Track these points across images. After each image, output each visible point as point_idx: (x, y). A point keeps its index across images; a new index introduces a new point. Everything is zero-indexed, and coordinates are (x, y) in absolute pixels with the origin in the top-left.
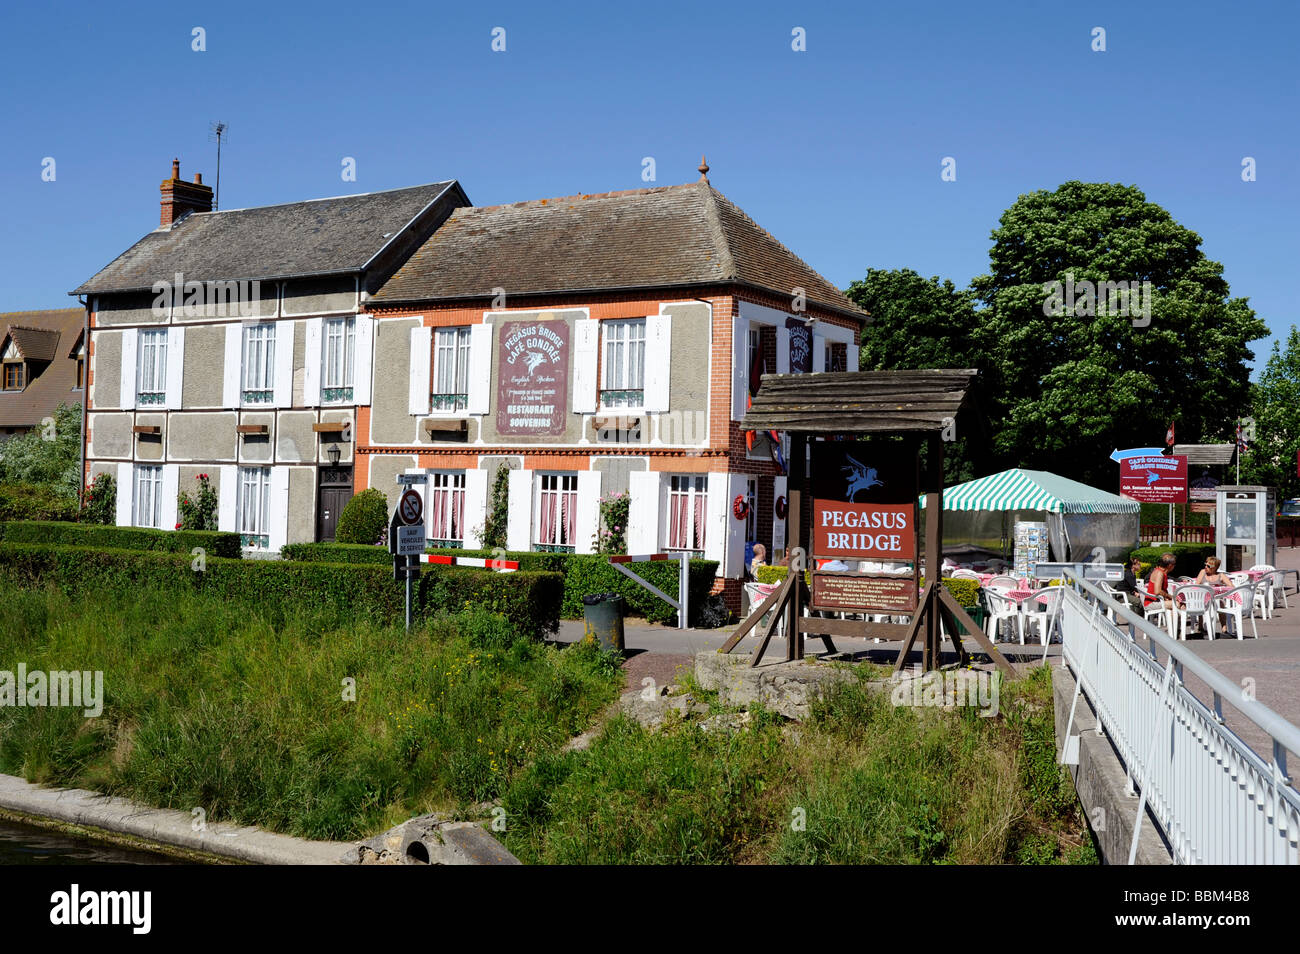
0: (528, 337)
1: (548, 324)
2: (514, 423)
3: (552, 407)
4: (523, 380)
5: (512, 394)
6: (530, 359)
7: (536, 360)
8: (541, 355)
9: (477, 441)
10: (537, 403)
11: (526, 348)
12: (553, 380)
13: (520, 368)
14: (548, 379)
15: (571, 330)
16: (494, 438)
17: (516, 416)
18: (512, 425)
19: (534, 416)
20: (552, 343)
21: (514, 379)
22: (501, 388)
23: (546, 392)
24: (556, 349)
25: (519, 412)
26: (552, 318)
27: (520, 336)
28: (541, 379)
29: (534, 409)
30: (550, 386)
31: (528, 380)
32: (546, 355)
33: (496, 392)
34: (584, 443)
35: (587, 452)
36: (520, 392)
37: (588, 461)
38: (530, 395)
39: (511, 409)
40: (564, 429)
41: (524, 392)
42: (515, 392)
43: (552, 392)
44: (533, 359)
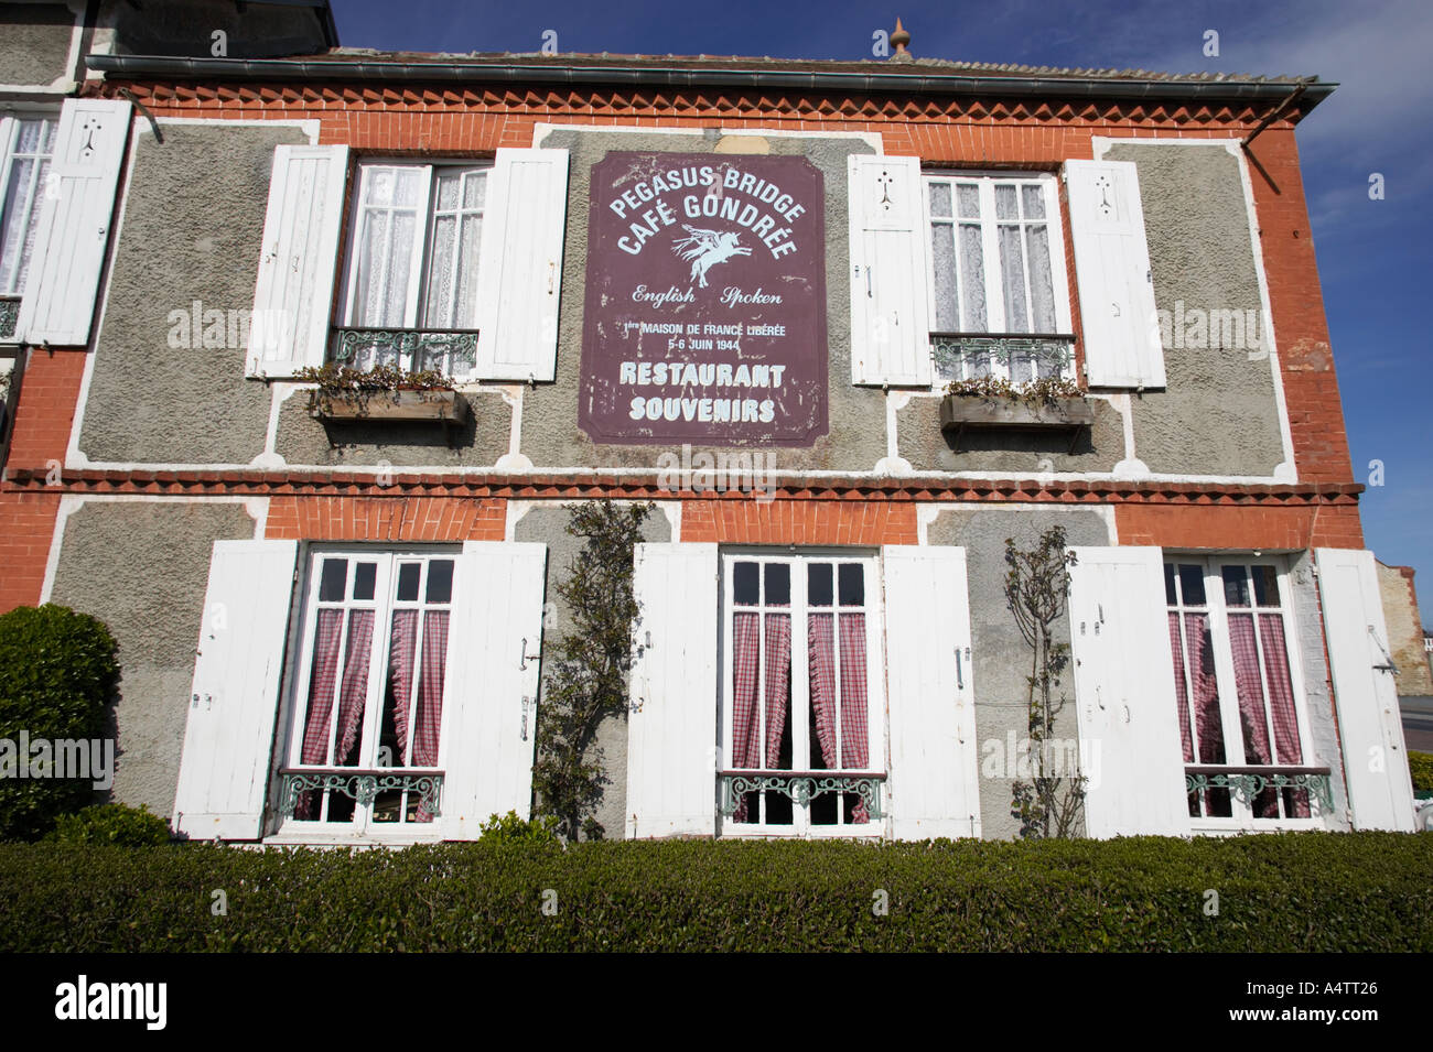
0: (686, 191)
1: (747, 163)
2: (639, 409)
3: (778, 370)
4: (672, 295)
5: (634, 332)
6: (694, 245)
7: (717, 250)
8: (732, 237)
9: (503, 459)
10: (730, 358)
11: (681, 217)
12: (777, 299)
13: (665, 262)
14: (757, 298)
15: (829, 181)
16: (571, 451)
17: (650, 391)
18: (636, 415)
19: (715, 392)
20: (766, 209)
21: (639, 293)
22: (591, 311)
23: (758, 330)
24: (780, 221)
25: (661, 379)
26: (765, 150)
27: (659, 185)
28: (735, 297)
29: (705, 375)
30: (769, 315)
31: (689, 296)
32: (747, 237)
33: (579, 325)
34: (891, 465)
35: (914, 491)
36: (664, 329)
37: (913, 517)
38: (701, 336)
39: (628, 372)
40: (822, 427)
41: (678, 329)
42: (645, 328)
43: (778, 331)
44: (705, 245)
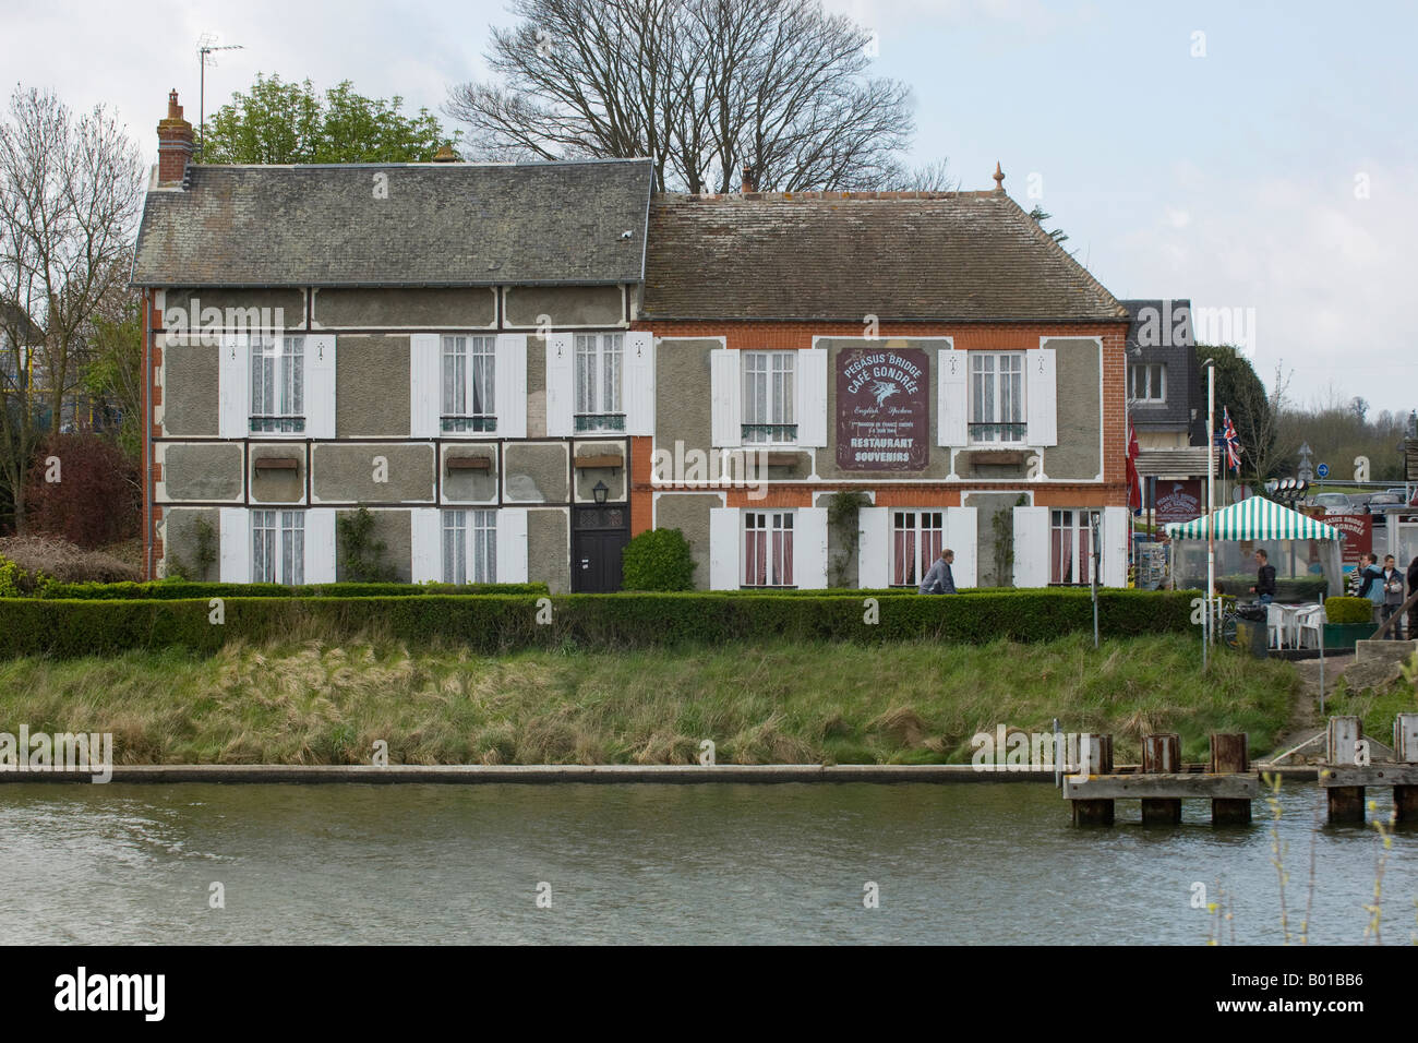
0: (874, 365)
1: (899, 352)
2: (859, 457)
3: (911, 440)
4: (870, 411)
5: (856, 426)
6: (878, 389)
7: (886, 391)
8: (892, 385)
9: (810, 477)
10: (892, 436)
11: (873, 377)
12: (910, 412)
13: (866, 396)
14: (903, 411)
15: (931, 359)
16: (833, 474)
17: (863, 450)
18: (857, 459)
19: (887, 450)
20: (906, 373)
21: (857, 410)
22: (840, 419)
23: (903, 425)
24: (912, 379)
25: (866, 445)
26: (905, 346)
27: (864, 363)
28: (894, 411)
29: (883, 443)
30: (907, 418)
31: (877, 411)
32: (899, 385)
33: (835, 424)
34: (953, 478)
35: (958, 487)
36: (866, 424)
37: (959, 497)
38: (881, 427)
39: (855, 443)
40: (927, 463)
41: (873, 425)
42: (860, 424)
43: (910, 425)
44: (882, 389)
